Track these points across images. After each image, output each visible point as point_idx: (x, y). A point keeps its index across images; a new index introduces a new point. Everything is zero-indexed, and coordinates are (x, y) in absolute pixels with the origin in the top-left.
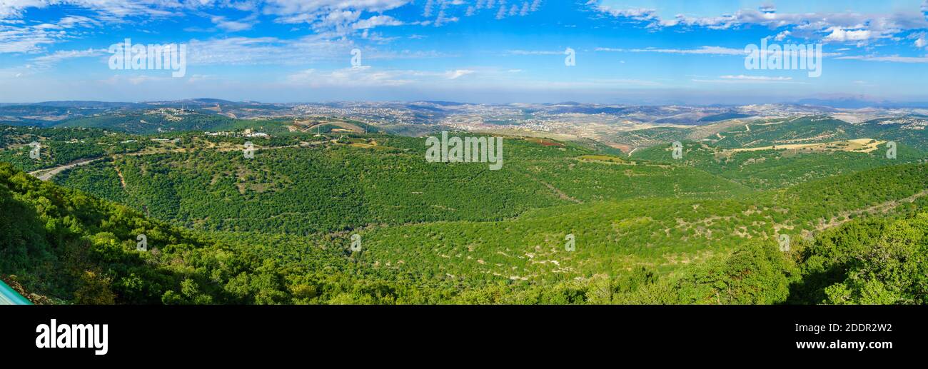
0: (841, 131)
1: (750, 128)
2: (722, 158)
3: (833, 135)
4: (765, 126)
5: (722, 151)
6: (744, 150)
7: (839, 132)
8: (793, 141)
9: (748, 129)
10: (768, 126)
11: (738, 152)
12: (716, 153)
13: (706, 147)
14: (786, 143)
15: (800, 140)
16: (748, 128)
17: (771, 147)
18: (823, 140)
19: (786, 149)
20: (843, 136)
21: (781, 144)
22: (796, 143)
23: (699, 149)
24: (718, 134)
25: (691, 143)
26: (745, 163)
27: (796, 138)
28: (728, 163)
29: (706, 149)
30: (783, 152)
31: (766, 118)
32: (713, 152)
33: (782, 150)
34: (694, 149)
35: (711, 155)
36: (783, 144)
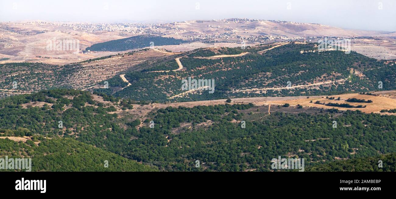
0: (357, 73)
1: (184, 66)
2: (129, 120)
3: (341, 81)
4: (212, 62)
5: (130, 108)
6: (173, 105)
7: (354, 76)
8: (265, 90)
9: (181, 67)
10: (219, 60)
11: (161, 111)
12: (119, 111)
13: (101, 100)
14: (252, 95)
15: (279, 89)
16: (180, 64)
17: (223, 102)
18: (323, 91)
19: (251, 105)
20: (362, 84)
21: (242, 95)
22: (270, 94)
23: (86, 104)
24: (122, 76)
25: (71, 94)
26: (174, 132)
27: (269, 85)
28: (142, 130)
29: (100, 104)
30: (246, 111)
31: (216, 46)
32: (113, 109)
33: (243, 107)
34: (76, 103)
35: (109, 117)
36: (245, 95)
